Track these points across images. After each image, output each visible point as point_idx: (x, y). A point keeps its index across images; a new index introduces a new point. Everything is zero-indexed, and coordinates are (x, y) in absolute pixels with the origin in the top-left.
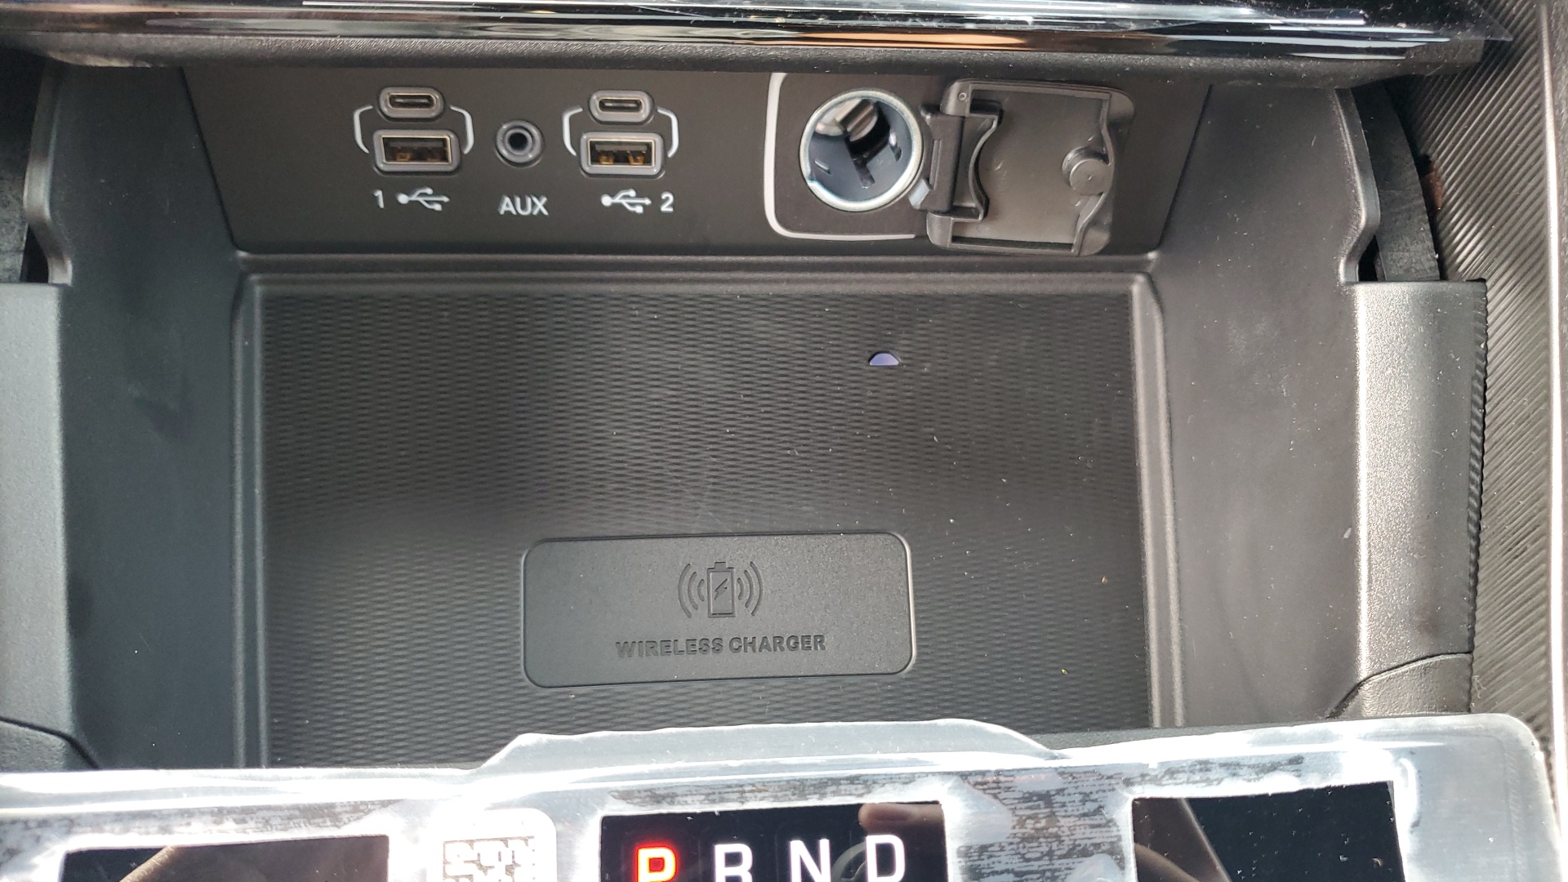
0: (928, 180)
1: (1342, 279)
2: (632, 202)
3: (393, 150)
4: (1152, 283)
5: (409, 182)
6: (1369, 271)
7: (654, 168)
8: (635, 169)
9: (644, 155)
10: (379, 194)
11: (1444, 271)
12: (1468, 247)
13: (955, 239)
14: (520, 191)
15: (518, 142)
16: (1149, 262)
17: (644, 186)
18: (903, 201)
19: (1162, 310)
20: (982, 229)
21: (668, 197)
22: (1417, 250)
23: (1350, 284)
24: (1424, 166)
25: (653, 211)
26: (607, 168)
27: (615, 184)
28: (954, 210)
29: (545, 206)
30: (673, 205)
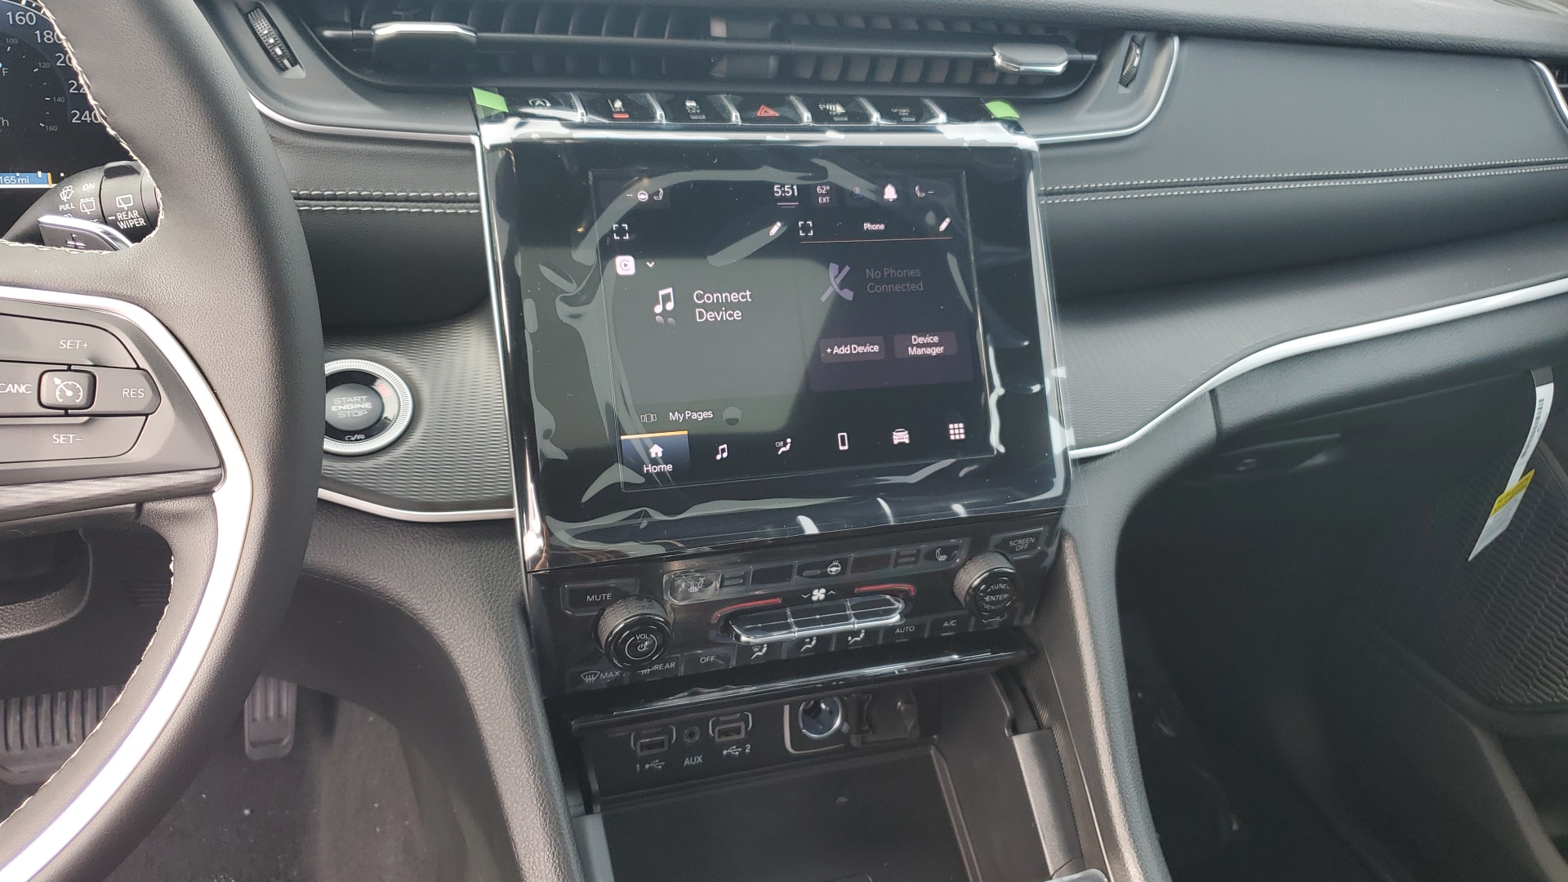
0: (847, 722)
1: (1007, 735)
2: (734, 751)
3: (644, 747)
4: (938, 749)
5: (649, 759)
6: (1016, 731)
7: (743, 735)
8: (735, 737)
9: (738, 731)
10: (638, 766)
11: (1039, 726)
12: (1045, 717)
13: (863, 743)
14: (693, 755)
15: (692, 735)
16: (934, 739)
17: (741, 744)
18: (839, 730)
19: (945, 759)
20: (871, 738)
21: (749, 746)
22: (1029, 721)
23: (1011, 736)
24: (1024, 690)
25: (742, 753)
26: (724, 739)
27: (728, 745)
28: (860, 732)
29: (702, 759)
30: (750, 749)
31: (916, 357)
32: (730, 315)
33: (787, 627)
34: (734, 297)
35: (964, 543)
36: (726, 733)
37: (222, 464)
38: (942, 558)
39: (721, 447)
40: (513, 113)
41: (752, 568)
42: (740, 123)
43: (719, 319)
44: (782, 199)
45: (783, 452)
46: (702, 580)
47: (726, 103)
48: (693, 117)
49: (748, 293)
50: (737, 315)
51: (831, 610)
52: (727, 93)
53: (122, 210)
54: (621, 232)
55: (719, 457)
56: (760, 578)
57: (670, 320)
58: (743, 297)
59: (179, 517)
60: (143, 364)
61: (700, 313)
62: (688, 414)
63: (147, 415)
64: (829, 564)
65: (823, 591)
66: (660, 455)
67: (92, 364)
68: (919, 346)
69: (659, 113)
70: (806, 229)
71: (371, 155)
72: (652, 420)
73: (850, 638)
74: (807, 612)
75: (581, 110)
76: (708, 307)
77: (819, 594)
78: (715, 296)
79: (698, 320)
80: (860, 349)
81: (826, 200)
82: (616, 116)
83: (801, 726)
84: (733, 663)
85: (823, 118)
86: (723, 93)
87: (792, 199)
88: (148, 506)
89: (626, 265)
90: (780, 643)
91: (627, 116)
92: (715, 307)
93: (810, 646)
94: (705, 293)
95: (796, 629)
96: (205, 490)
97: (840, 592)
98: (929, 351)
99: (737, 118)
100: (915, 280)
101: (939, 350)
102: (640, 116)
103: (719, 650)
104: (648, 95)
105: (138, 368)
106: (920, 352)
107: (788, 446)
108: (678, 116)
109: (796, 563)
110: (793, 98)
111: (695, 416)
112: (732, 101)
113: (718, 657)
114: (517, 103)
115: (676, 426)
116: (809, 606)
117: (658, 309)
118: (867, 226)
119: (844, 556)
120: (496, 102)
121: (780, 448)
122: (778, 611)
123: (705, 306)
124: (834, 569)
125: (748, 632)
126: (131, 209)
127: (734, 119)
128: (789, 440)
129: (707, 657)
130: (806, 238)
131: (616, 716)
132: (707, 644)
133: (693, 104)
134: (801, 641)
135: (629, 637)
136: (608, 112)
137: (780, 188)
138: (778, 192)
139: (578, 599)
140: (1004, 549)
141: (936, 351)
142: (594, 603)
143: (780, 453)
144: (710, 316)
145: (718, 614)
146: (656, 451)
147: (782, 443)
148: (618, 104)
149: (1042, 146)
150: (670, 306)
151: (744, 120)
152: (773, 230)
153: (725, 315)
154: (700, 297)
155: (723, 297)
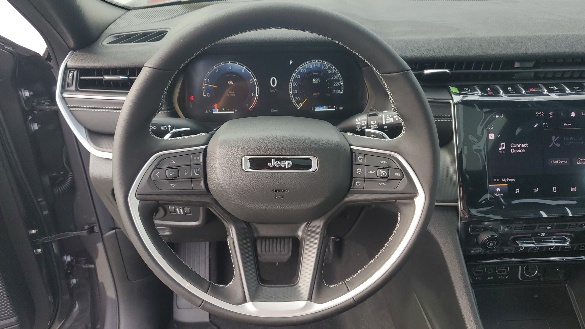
0: (539, 273)
2: (503, 277)
3: (476, 272)
4: (569, 285)
5: (477, 276)
7: (505, 273)
8: (503, 273)
9: (504, 271)
13: (545, 280)
14: (490, 277)
15: (490, 271)
16: (569, 281)
17: (505, 275)
18: (536, 275)
19: (572, 288)
20: (548, 279)
21: (507, 276)
25: (505, 278)
26: (500, 273)
27: (501, 275)
28: (544, 276)
29: (493, 278)
31: (580, 165)
32: (521, 151)
33: (533, 243)
34: (522, 146)
36: (500, 271)
37: (417, 192)
39: (517, 190)
40: (461, 93)
41: (524, 225)
42: (525, 94)
43: (518, 152)
44: (538, 116)
45: (536, 192)
46: (509, 227)
47: (520, 87)
48: (511, 93)
49: (527, 144)
50: (524, 151)
51: (547, 239)
52: (520, 84)
53: (373, 124)
54: (490, 127)
55: (516, 192)
56: (526, 228)
57: (504, 152)
58: (525, 145)
59: (406, 204)
60: (400, 168)
61: (513, 150)
62: (508, 179)
63: (400, 180)
64: (548, 226)
65: (545, 233)
66: (499, 191)
67: (388, 167)
68: (581, 161)
69: (501, 92)
70: (545, 125)
72: (497, 181)
73: (550, 248)
74: (539, 239)
75: (479, 91)
76: (515, 148)
77: (543, 234)
78: (517, 145)
79: (512, 152)
80: (561, 162)
81: (552, 116)
82: (489, 93)
83: (524, 272)
84: (513, 252)
85: (551, 91)
86: (518, 84)
87: (542, 116)
88: (398, 201)
89: (492, 136)
90: (528, 248)
91: (492, 93)
92: (517, 148)
93: (537, 249)
94: (514, 144)
95: (536, 244)
96: (412, 198)
97: (550, 234)
98: (584, 163)
99: (524, 92)
100: (581, 141)
102: (496, 93)
103: (510, 248)
104: (497, 86)
105: (399, 169)
106: (581, 163)
107: (537, 190)
108: (507, 92)
109: (538, 225)
110: (540, 85)
111: (510, 180)
112: (522, 86)
113: (509, 249)
114: (462, 90)
115: (504, 183)
116: (540, 238)
117: (500, 149)
118: (565, 124)
119: (553, 224)
120: (456, 90)
121: (535, 190)
122: (530, 238)
123: (514, 148)
124: (549, 227)
125: (521, 243)
126: (375, 124)
127: (523, 93)
128: (538, 188)
129: (506, 249)
130: (546, 128)
131: (479, 262)
132: (507, 245)
133: (510, 88)
134: (535, 248)
135: (488, 242)
136: (486, 92)
137: (538, 113)
138: (537, 115)
139: (474, 229)
142: (478, 231)
143: (535, 192)
144: (515, 151)
145: (512, 237)
146: (498, 190)
147: (535, 189)
148: (489, 89)
150: (504, 148)
151: (527, 93)
152: (535, 126)
153: (520, 151)
154: (513, 145)
155: (519, 145)
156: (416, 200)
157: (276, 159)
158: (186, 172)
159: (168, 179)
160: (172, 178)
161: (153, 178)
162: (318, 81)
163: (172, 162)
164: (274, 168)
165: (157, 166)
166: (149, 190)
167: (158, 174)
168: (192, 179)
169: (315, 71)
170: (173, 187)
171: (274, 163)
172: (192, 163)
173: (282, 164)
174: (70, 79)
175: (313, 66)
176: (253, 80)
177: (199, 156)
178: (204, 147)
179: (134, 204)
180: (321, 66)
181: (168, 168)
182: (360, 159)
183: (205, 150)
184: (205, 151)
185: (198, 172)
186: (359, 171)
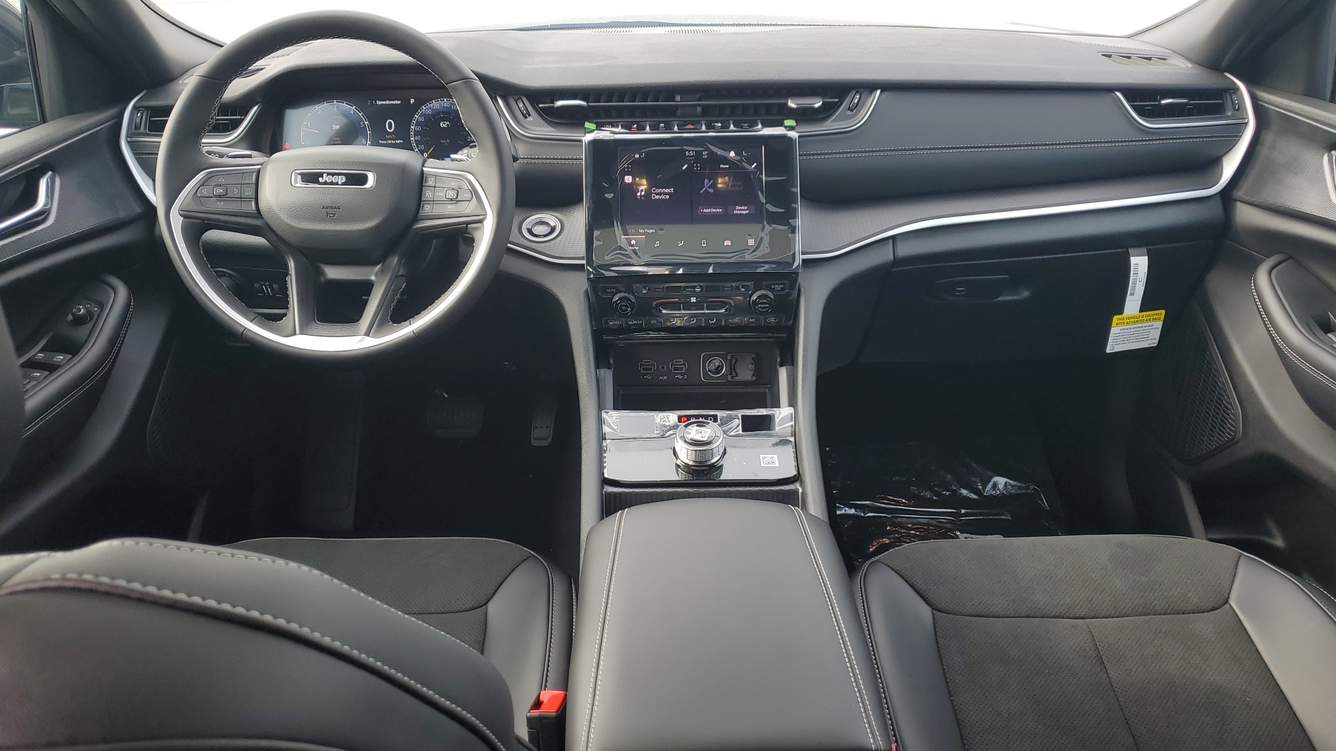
1: (778, 366)
2: (680, 377)
3: (644, 369)
4: (769, 389)
6: (781, 366)
20: (736, 378)
22: (786, 360)
31: (737, 214)
32: (665, 197)
33: (680, 310)
34: (667, 191)
35: (751, 284)
36: (677, 369)
37: (486, 215)
38: (743, 290)
39: (657, 242)
40: (597, 129)
41: (666, 285)
43: (660, 198)
44: (689, 156)
45: (680, 245)
46: (647, 288)
47: (674, 124)
48: (660, 129)
49: (672, 189)
50: (668, 197)
54: (628, 168)
55: (656, 246)
56: (668, 290)
57: (643, 198)
58: (670, 191)
59: (476, 229)
61: (654, 196)
62: (646, 230)
63: (470, 201)
64: (696, 287)
65: (695, 298)
66: (635, 244)
67: (458, 188)
68: (738, 210)
69: (649, 129)
70: (697, 167)
71: (551, 144)
72: (633, 232)
73: (710, 321)
75: (620, 128)
76: (657, 194)
77: (693, 300)
78: (660, 190)
79: (653, 198)
80: (714, 210)
81: (706, 156)
82: (631, 130)
84: (663, 324)
85: (711, 128)
86: (673, 121)
87: (693, 156)
88: (469, 226)
89: (629, 179)
91: (636, 130)
92: (660, 194)
94: (656, 189)
95: (682, 310)
96: (481, 221)
98: (743, 212)
100: (739, 186)
101: (747, 212)
102: (641, 129)
104: (645, 123)
105: (469, 189)
106: (739, 212)
108: (656, 129)
109: (683, 285)
110: (701, 121)
111: (649, 231)
112: (677, 123)
113: (657, 321)
114: (599, 127)
115: (642, 234)
116: (689, 304)
117: (639, 194)
118: (722, 166)
119: (701, 284)
120: (592, 126)
124: (698, 290)
125: (665, 309)
127: (676, 129)
128: (683, 242)
129: (653, 321)
130: (697, 170)
131: (619, 337)
133: (662, 125)
135: (619, 303)
137: (688, 152)
138: (687, 154)
139: (604, 290)
140: (769, 288)
141: (745, 212)
142: (610, 292)
144: (657, 197)
145: (655, 303)
146: (633, 242)
147: (680, 242)
148: (635, 126)
149: (799, 137)
150: (643, 193)
151: (679, 129)
152: (684, 168)
153: (663, 197)
154: (654, 190)
155: (662, 190)
156: (485, 222)
157: (329, 174)
158: (235, 192)
159: (215, 196)
160: (220, 196)
161: (199, 195)
162: (448, 125)
163: (222, 180)
164: (326, 183)
165: (203, 183)
166: (194, 207)
167: (205, 191)
168: (241, 199)
169: (444, 113)
170: (221, 206)
171: (326, 178)
172: (243, 182)
173: (334, 179)
174: (138, 120)
175: (440, 105)
176: (364, 124)
177: (252, 176)
178: (259, 167)
179: (177, 222)
180: (451, 106)
181: (216, 186)
182: (431, 182)
183: (259, 169)
184: (259, 172)
185: (249, 192)
186: (428, 194)
